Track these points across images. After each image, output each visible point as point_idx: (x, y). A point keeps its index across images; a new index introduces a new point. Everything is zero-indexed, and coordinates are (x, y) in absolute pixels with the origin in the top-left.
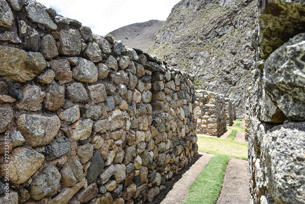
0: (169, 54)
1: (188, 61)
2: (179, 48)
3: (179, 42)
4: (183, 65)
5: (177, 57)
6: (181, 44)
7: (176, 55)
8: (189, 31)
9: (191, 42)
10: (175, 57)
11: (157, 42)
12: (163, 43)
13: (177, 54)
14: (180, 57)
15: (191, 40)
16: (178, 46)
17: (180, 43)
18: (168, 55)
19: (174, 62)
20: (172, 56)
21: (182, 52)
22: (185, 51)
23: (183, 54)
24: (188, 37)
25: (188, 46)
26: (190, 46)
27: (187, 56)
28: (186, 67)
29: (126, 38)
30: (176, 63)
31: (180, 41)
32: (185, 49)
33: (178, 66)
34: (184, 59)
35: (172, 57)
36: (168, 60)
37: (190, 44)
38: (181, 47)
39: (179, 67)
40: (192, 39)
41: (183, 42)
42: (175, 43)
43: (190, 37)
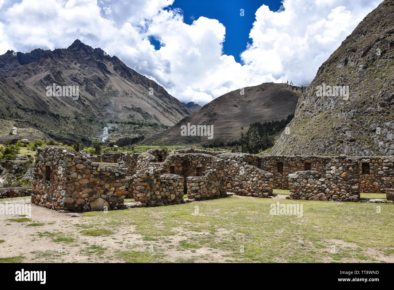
0: (340, 126)
1: (369, 135)
2: (352, 118)
3: (350, 110)
4: (363, 140)
5: (352, 129)
6: (354, 112)
7: (350, 126)
8: (360, 95)
9: (368, 109)
10: (350, 130)
11: (308, 111)
12: (320, 112)
13: (352, 126)
14: (356, 130)
15: (367, 107)
16: (349, 115)
17: (352, 111)
18: (339, 128)
19: (350, 136)
20: (345, 128)
21: (357, 123)
22: (362, 122)
23: (359, 125)
24: (361, 103)
25: (364, 114)
26: (367, 115)
27: (366, 128)
28: (368, 143)
29: (234, 106)
30: (353, 138)
31: (351, 108)
32: (361, 119)
33: (357, 141)
34: (362, 131)
35: (346, 130)
36: (340, 133)
37: (367, 112)
38: (355, 117)
39: (359, 143)
40: (369, 106)
41: (356, 110)
42: (344, 112)
43: (364, 103)
